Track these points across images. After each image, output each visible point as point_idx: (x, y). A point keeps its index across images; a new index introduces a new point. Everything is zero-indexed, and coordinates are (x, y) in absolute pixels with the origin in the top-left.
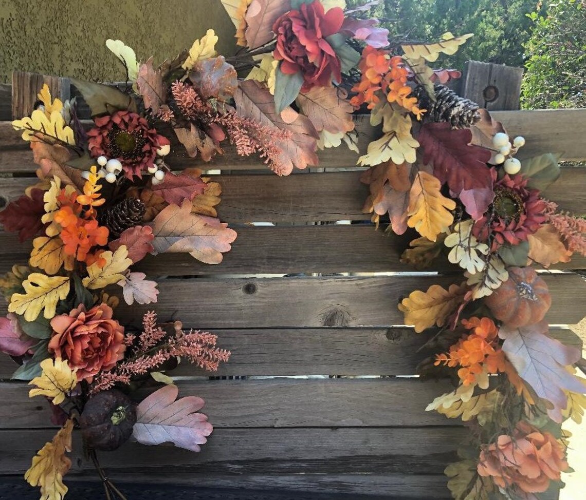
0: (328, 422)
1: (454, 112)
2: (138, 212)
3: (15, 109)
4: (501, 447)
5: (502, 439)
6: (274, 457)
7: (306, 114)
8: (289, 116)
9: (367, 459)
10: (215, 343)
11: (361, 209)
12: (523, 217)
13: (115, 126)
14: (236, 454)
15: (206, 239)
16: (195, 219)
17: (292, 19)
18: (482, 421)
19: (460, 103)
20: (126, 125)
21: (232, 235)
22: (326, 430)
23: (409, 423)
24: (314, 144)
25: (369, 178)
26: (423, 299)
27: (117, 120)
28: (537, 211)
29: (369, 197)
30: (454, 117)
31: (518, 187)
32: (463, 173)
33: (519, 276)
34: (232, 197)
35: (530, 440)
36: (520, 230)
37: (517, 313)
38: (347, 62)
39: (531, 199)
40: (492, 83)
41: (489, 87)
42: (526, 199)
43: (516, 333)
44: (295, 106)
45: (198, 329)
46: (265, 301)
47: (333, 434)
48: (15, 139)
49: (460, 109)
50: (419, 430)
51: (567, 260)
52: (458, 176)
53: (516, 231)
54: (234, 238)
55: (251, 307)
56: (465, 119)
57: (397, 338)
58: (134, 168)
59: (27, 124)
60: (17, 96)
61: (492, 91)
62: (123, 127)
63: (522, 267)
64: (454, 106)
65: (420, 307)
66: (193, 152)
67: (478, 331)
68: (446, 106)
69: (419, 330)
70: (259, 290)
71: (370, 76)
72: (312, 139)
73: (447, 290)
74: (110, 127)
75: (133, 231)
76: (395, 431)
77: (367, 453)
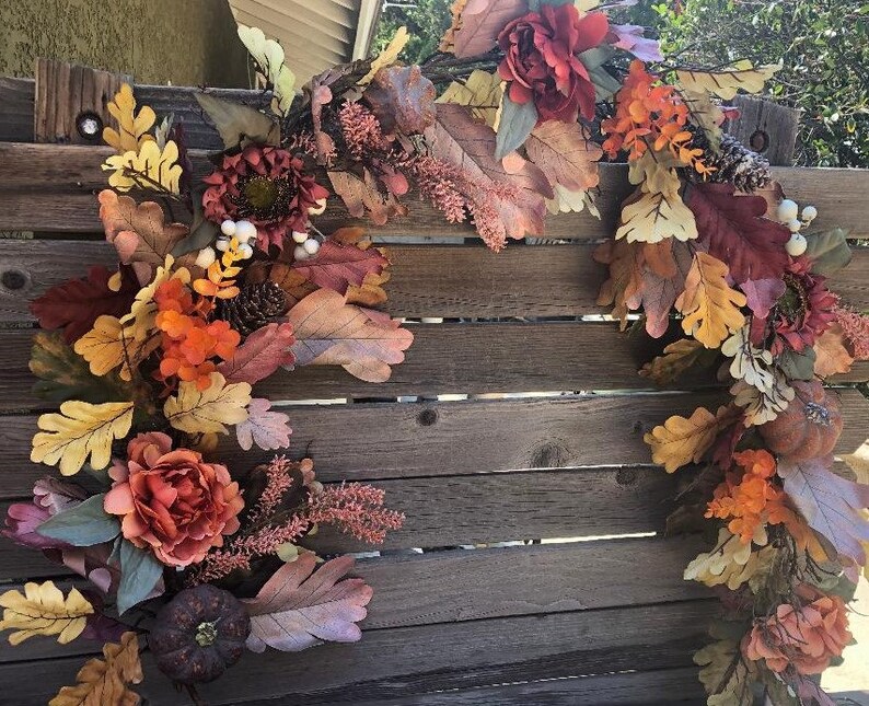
0: (534, 607)
1: (740, 169)
2: (276, 303)
3: (40, 123)
4: (781, 621)
5: (782, 610)
6: (455, 666)
7: (533, 160)
8: (513, 164)
9: (583, 655)
10: (381, 503)
11: (595, 299)
12: (808, 314)
13: (250, 169)
14: (397, 666)
15: (368, 344)
16: (351, 313)
17: (533, 25)
18: (755, 588)
19: (748, 157)
20: (268, 166)
21: (407, 339)
22: (529, 619)
23: (643, 600)
24: (542, 205)
25: (607, 256)
26: (682, 427)
27: (255, 159)
28: (823, 306)
29: (608, 282)
30: (738, 177)
31: (803, 273)
32: (751, 256)
33: (806, 394)
34: (407, 279)
35: (816, 608)
36: (805, 331)
37: (805, 442)
38: (600, 90)
39: (815, 290)
40: (761, 128)
41: (758, 132)
42: (809, 289)
43: (796, 469)
44: (523, 152)
45: (354, 481)
46: (449, 435)
47: (540, 624)
48: (46, 175)
49: (748, 165)
50: (654, 609)
51: (846, 369)
52: (743, 259)
53: (801, 331)
54: (409, 343)
55: (429, 445)
56: (755, 180)
57: (630, 482)
58: (271, 234)
59: (130, 161)
60: (45, 102)
61: (761, 137)
62: (262, 170)
63: (807, 381)
64: (739, 161)
65: (677, 438)
66: (358, 210)
67: (756, 468)
68: (729, 160)
69: (671, 469)
70: (442, 420)
71: (635, 113)
72: (539, 197)
73: (715, 414)
74: (241, 170)
75: (264, 333)
76: (624, 613)
77: (585, 647)
